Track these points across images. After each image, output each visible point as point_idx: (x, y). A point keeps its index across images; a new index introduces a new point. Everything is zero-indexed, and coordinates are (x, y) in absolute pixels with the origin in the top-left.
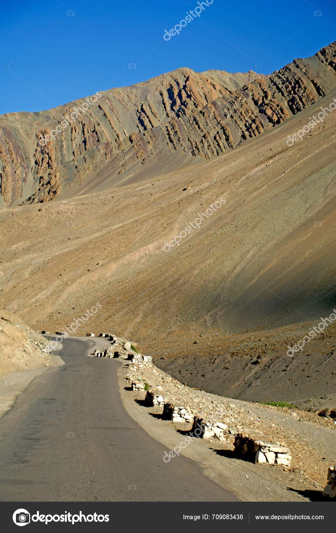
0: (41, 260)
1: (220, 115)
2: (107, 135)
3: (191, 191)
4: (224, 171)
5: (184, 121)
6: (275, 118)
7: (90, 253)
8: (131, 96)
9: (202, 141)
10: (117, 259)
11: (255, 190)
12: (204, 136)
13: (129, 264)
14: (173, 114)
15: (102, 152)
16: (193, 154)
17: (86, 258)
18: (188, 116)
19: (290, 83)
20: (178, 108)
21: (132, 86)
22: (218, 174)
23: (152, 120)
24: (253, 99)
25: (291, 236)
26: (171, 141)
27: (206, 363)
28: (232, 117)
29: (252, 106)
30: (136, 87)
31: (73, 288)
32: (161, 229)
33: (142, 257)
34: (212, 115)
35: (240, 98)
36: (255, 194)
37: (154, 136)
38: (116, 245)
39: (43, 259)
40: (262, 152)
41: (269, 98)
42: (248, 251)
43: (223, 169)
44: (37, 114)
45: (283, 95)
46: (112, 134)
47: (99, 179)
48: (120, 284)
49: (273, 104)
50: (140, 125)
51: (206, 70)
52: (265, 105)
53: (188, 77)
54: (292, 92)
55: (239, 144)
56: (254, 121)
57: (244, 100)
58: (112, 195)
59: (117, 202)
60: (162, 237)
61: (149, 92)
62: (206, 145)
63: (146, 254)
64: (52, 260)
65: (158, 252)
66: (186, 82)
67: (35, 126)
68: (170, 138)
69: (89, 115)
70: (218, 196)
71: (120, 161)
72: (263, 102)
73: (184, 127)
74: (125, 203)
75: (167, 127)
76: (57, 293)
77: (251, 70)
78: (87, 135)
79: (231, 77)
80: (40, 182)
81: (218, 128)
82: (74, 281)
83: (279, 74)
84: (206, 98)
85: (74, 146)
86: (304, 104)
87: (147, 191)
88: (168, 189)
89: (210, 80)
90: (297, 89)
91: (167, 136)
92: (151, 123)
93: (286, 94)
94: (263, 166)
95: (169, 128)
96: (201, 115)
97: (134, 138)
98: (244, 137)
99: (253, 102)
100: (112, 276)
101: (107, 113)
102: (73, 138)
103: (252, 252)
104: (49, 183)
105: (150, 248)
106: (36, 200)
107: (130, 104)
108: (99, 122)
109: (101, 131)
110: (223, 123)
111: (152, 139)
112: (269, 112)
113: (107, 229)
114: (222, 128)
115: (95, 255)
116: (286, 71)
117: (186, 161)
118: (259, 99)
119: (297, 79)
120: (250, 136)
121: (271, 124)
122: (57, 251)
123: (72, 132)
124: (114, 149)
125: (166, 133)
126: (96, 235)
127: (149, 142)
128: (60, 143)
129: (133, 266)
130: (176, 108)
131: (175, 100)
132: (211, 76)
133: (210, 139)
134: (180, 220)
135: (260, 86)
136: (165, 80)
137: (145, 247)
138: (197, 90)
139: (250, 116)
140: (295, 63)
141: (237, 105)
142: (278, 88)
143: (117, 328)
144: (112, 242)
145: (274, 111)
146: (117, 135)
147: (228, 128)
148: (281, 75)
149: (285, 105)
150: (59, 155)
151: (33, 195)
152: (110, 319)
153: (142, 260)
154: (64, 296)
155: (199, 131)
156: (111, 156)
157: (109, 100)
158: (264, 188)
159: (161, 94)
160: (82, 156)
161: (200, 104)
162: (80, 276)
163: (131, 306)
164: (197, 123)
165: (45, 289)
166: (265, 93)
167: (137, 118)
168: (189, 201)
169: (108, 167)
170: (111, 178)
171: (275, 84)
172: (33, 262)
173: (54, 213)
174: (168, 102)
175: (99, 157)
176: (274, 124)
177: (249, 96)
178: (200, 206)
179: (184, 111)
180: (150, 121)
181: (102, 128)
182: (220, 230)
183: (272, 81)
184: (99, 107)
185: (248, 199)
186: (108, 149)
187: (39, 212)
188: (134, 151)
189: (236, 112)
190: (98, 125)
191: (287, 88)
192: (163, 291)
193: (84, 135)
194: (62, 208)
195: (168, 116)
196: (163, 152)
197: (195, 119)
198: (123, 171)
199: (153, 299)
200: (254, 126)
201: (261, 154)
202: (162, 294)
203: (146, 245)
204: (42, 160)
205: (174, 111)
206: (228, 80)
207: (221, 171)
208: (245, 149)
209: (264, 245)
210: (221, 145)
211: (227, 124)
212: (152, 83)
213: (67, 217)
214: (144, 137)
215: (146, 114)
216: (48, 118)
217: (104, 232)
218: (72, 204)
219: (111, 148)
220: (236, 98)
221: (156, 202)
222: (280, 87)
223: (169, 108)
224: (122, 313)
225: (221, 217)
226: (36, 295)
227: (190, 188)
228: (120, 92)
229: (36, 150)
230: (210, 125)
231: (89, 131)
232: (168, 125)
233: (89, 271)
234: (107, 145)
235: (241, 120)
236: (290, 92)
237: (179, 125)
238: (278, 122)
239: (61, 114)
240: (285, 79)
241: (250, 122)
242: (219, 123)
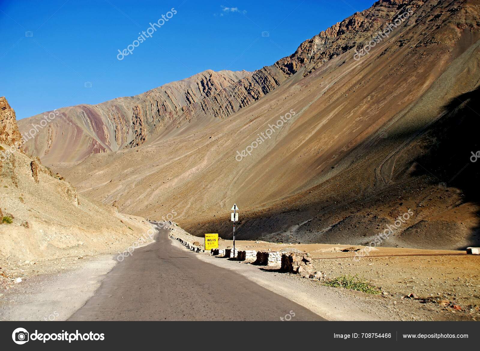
0: (140, 178)
1: (228, 95)
2: (170, 107)
3: (213, 139)
4: (230, 127)
5: (210, 99)
6: (256, 97)
7: (164, 174)
8: (181, 85)
9: (219, 109)
10: (177, 176)
11: (244, 138)
12: (220, 107)
13: (183, 179)
14: (204, 94)
15: (168, 116)
16: (215, 116)
17: (162, 176)
18: (212, 96)
19: (262, 79)
20: (207, 91)
21: (182, 80)
22: (226, 129)
23: (193, 98)
24: (244, 87)
25: (260, 162)
26: (204, 110)
27: (218, 225)
28: (234, 96)
29: (244, 90)
30: (184, 81)
31: (157, 192)
32: (198, 160)
33: (190, 175)
34: (224, 96)
35: (238, 87)
36: (243, 141)
37: (195, 107)
38: (177, 169)
39: (141, 178)
40: (248, 117)
41: (252, 86)
42: (240, 170)
43: (229, 126)
44: (132, 97)
45: (259, 85)
46: (173, 106)
47: (167, 131)
48: (180, 189)
49: (254, 89)
50: (187, 101)
51: (221, 70)
52: (251, 90)
53: (211, 75)
54: (264, 83)
55: (238, 110)
56: (245, 98)
57: (240, 88)
58: (174, 141)
59: (177, 144)
60: (199, 164)
61: (191, 83)
62: (221, 111)
63: (191, 173)
64: (145, 178)
65: (198, 172)
66: (210, 77)
67: (132, 103)
68: (203, 108)
69: (160, 97)
70: (226, 141)
71: (177, 121)
72: (250, 88)
73: (210, 102)
74: (181, 145)
75: (201, 102)
76: (149, 195)
77: (244, 69)
78: (159, 107)
79: (234, 73)
80: (136, 134)
81: (227, 103)
82: (157, 188)
83: (256, 74)
84: (221, 85)
85: (153, 113)
86: (269, 90)
87: (192, 138)
88: (202, 137)
89: (223, 76)
90: (266, 82)
91: (202, 107)
92: (193, 100)
93: (261, 84)
94: (247, 126)
95: (202, 103)
96: (218, 96)
97: (184, 108)
98: (241, 106)
99: (244, 89)
100: (175, 185)
101: (169, 95)
102: (152, 109)
103: (242, 170)
104: (141, 134)
105: (194, 170)
106: (135, 144)
107: (181, 90)
108: (166, 100)
109: (167, 105)
110: (230, 99)
111: (194, 109)
112: (253, 94)
113: (172, 160)
114: (230, 102)
115: (166, 174)
116: (260, 72)
117: (211, 120)
118: (247, 87)
119: (266, 77)
120: (244, 106)
121: (254, 100)
122: (148, 173)
123: (151, 106)
124: (174, 115)
125: (201, 105)
126: (167, 164)
127: (192, 111)
128: (145, 112)
129: (186, 179)
130: (206, 91)
131: (205, 87)
132: (223, 73)
133: (224, 108)
134: (208, 155)
135: (248, 80)
136: (199, 77)
137: (191, 170)
138: (216, 81)
139: (243, 96)
140: (264, 68)
141: (236, 90)
142: (256, 81)
143: (179, 210)
144: (174, 167)
145: (255, 93)
146: (175, 106)
147: (232, 102)
148: (257, 75)
149: (260, 90)
150: (145, 118)
151: (132, 141)
152: (175, 207)
153: (190, 176)
154: (152, 196)
155: (218, 104)
156: (172, 118)
157: (170, 88)
158: (248, 137)
159: (198, 84)
160: (157, 119)
161: (218, 89)
162: (160, 186)
163: (185, 200)
164: (216, 100)
165: (143, 193)
166: (250, 83)
167: (186, 97)
168: (212, 145)
169: (171, 124)
170: (173, 130)
171: (255, 79)
172: (136, 180)
173: (145, 152)
174: (201, 88)
175: (166, 119)
176: (256, 99)
177: (242, 85)
178: (217, 147)
179: (210, 92)
180: (192, 98)
181: (167, 103)
182: (227, 159)
183: (253, 78)
184: (165, 92)
185: (241, 143)
186: (171, 115)
187: (137, 152)
188: (184, 116)
189: (236, 94)
190: (165, 101)
191: (261, 81)
192: (200, 192)
193: (158, 107)
194: (149, 149)
195: (202, 95)
196: (199, 115)
197: (215, 98)
198: (179, 126)
199: (195, 196)
200: (245, 101)
201: (248, 118)
202: (200, 193)
203: (191, 168)
204: (137, 121)
205: (205, 92)
206: (232, 75)
207: (228, 127)
208: (241, 114)
209: (247, 166)
210: (229, 111)
211: (232, 100)
212: (192, 78)
213: (151, 154)
214: (190, 108)
215: (190, 95)
216: (138, 99)
217: (171, 162)
218: (153, 147)
219: (172, 114)
220: (236, 87)
221: (196, 145)
222: (258, 80)
223: (202, 91)
224: (181, 203)
225: (228, 153)
226: (139, 196)
227: (213, 137)
228: (176, 84)
229: (133, 116)
230: (223, 101)
231: (161, 105)
232: (201, 101)
233: (164, 183)
234: (170, 113)
235: (239, 98)
236: (262, 83)
237: (207, 101)
238: (257, 99)
239: (145, 97)
240: (260, 77)
241: (243, 99)
242: (227, 100)
